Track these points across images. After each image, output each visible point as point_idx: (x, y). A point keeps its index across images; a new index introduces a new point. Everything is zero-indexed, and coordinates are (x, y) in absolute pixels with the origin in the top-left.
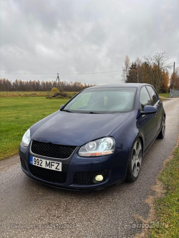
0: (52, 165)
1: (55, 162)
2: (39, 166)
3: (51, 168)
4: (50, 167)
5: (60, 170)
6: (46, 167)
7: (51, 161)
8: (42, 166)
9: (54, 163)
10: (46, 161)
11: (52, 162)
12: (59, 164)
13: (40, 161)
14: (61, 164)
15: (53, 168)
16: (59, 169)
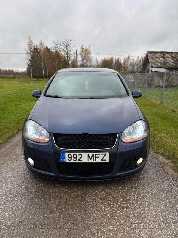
0: (96, 157)
1: (101, 153)
2: (77, 161)
3: (95, 160)
4: (93, 160)
5: (108, 161)
6: (88, 160)
7: (94, 154)
8: (82, 161)
9: (99, 154)
10: (88, 155)
11: (96, 154)
12: (105, 154)
13: (78, 156)
14: (108, 154)
15: (98, 160)
16: (106, 160)
